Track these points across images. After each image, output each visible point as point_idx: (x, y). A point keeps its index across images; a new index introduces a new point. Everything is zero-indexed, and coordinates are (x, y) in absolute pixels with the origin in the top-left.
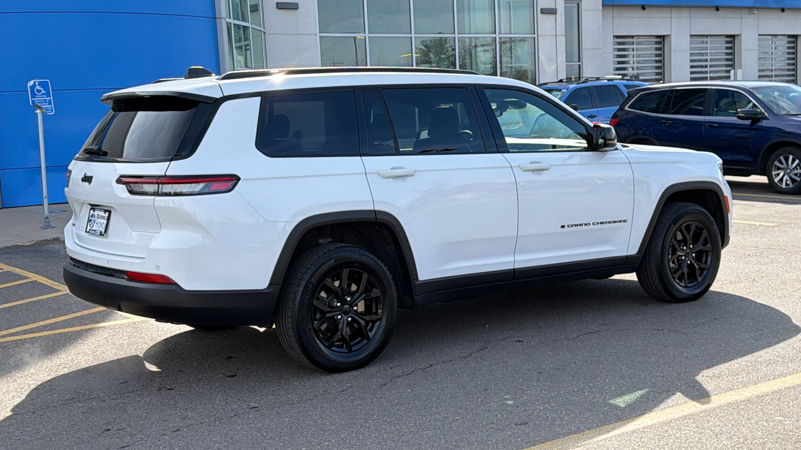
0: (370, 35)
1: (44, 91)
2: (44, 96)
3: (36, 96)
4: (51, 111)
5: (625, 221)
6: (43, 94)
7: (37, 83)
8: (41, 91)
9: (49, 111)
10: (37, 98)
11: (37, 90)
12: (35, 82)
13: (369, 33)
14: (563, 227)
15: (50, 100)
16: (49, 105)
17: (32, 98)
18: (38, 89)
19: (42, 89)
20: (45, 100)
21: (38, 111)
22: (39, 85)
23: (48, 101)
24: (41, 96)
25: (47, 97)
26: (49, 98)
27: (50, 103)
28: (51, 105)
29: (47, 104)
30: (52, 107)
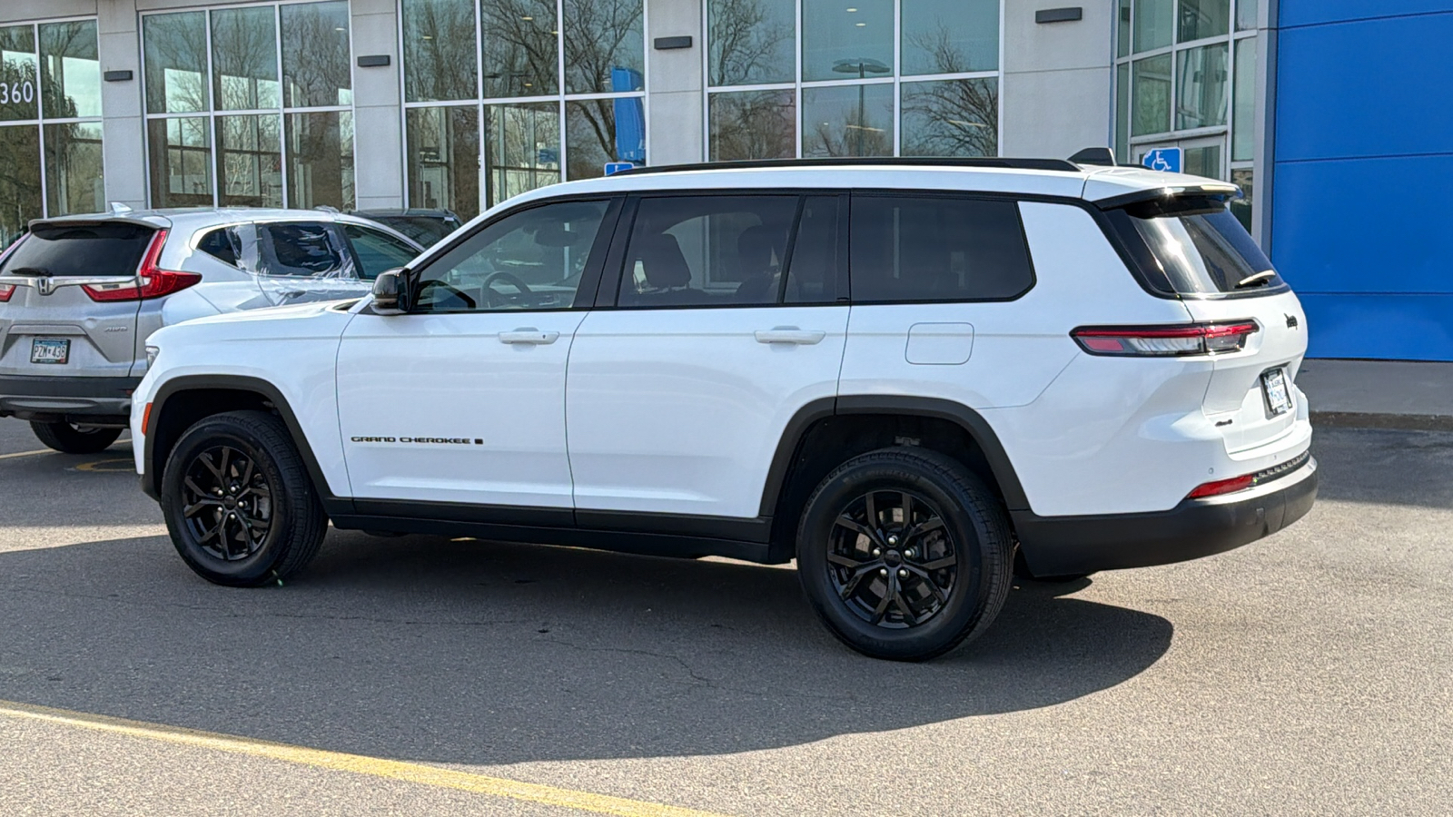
1: (1169, 165)
7: (1158, 153)
8: (1163, 165)
11: (1156, 164)
12: (1154, 153)
18: (1158, 162)
19: (1165, 163)
22: (1160, 156)
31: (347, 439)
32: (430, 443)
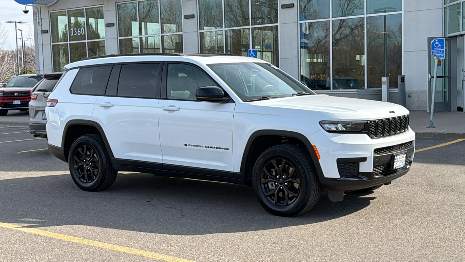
1: (440, 45)
2: (440, 48)
3: (435, 48)
4: (443, 57)
5: (227, 149)
6: (439, 47)
7: (436, 41)
9: (442, 57)
10: (435, 49)
11: (435, 44)
14: (186, 145)
15: (443, 51)
16: (442, 53)
17: (432, 49)
18: (437, 44)
19: (439, 44)
20: (440, 51)
21: (435, 57)
22: (437, 42)
23: (442, 51)
24: (438, 48)
25: (442, 49)
26: (443, 49)
27: (443, 52)
28: (444, 53)
29: (441, 53)
30: (444, 55)
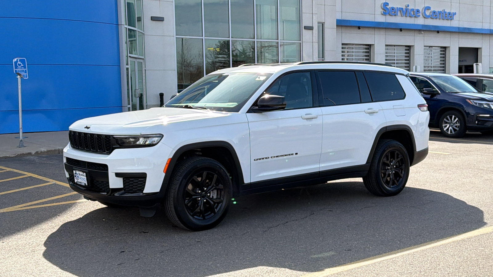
0: (206, 38)
1: (23, 64)
2: (22, 68)
3: (18, 68)
4: (26, 77)
6: (22, 67)
7: (18, 60)
8: (21, 64)
9: (25, 77)
10: (18, 69)
11: (18, 64)
12: (17, 60)
13: (205, 37)
15: (26, 70)
16: (25, 73)
17: (15, 69)
18: (19, 63)
19: (21, 63)
20: (23, 70)
21: (19, 77)
22: (20, 61)
23: (24, 71)
24: (21, 68)
25: (24, 68)
26: (25, 69)
27: (26, 72)
28: (26, 73)
29: (24, 72)
30: (27, 75)
31: (252, 160)
32: (281, 157)
